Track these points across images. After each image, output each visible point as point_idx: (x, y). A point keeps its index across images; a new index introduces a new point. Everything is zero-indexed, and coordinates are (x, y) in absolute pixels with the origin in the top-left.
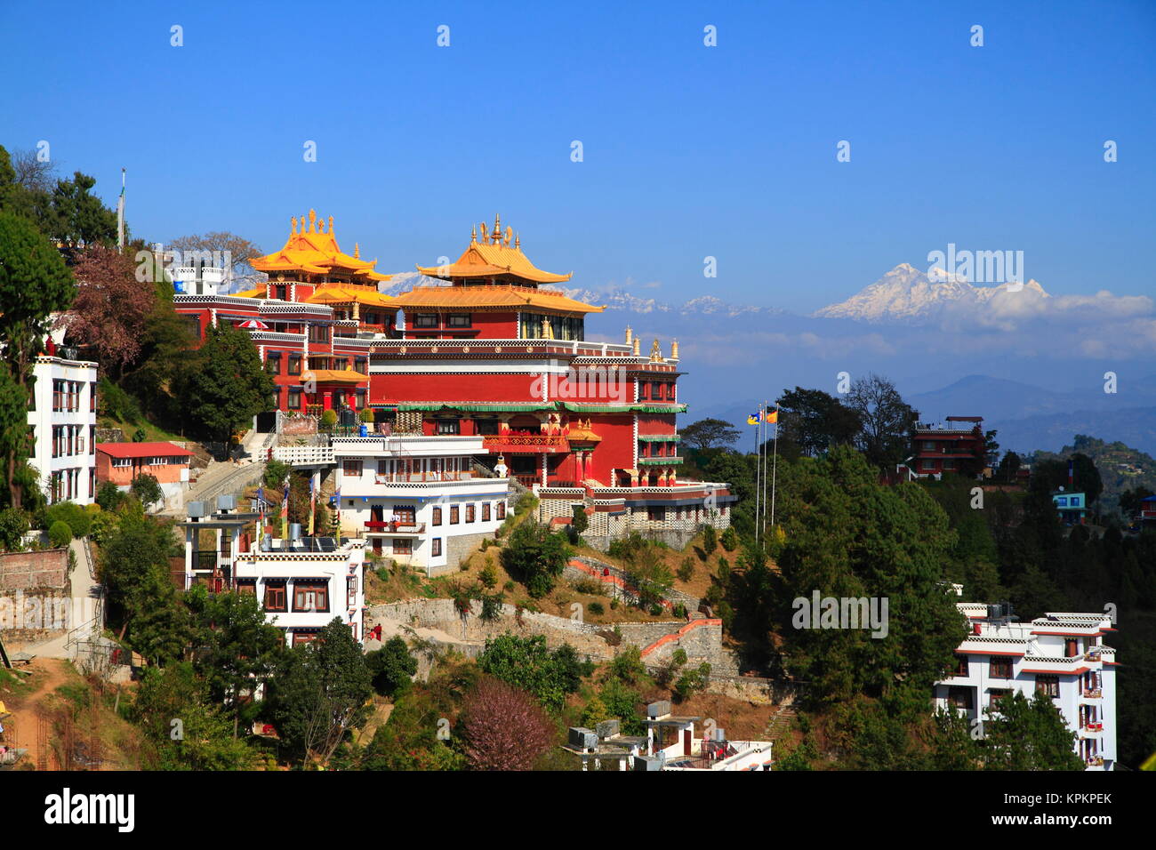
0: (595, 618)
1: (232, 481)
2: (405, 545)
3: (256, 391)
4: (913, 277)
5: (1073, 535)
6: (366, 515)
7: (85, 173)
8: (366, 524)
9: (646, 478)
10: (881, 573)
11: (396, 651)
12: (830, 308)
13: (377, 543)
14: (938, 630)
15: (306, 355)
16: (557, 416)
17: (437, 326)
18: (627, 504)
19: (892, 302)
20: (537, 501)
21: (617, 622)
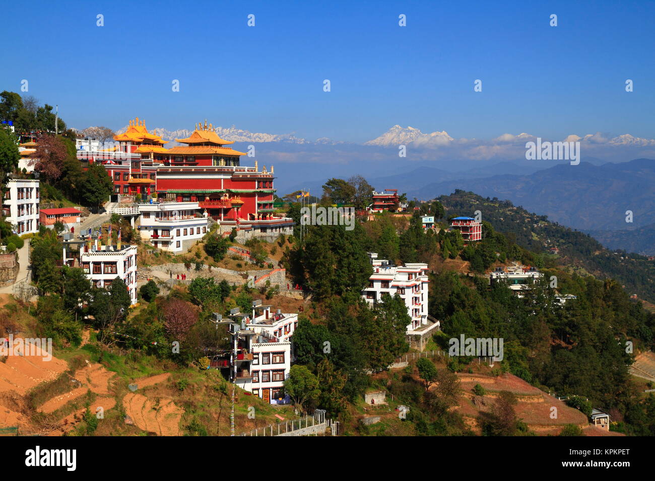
0: (239, 269)
1: (97, 222)
2: (166, 243)
3: (107, 188)
4: (400, 130)
5: (428, 232)
6: (152, 232)
7: (49, 104)
8: (152, 236)
9: (261, 217)
10: (340, 251)
11: (152, 285)
12: (369, 142)
13: (156, 243)
14: (361, 271)
15: (130, 173)
16: (227, 194)
17: (183, 161)
18: (252, 227)
19: (392, 139)
20: (219, 226)
21: (247, 270)
